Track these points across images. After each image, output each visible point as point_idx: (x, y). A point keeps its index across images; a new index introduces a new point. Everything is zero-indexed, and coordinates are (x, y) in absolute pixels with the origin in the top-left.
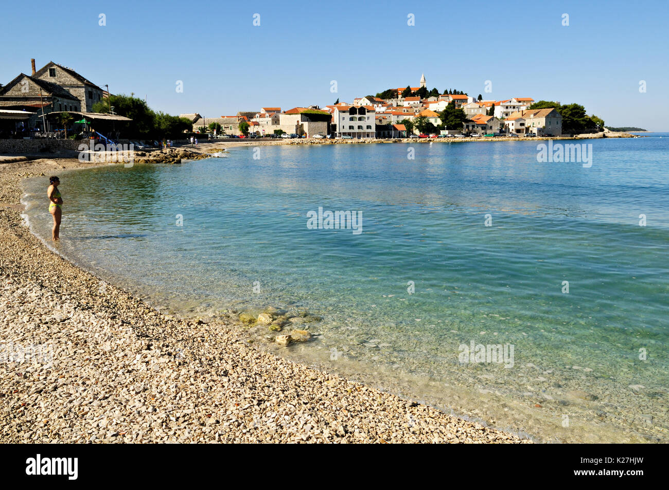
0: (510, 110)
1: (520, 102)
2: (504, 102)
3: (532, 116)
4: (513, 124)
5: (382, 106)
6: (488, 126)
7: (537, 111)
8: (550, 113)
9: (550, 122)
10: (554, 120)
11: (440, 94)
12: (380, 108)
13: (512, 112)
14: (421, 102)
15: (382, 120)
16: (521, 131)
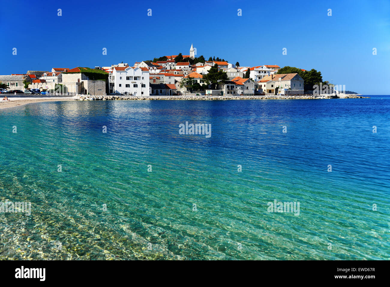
0: (262, 74)
1: (269, 68)
2: (258, 67)
3: (280, 79)
4: (265, 85)
5: (157, 69)
6: (245, 86)
7: (284, 75)
8: (295, 77)
9: (294, 84)
10: (298, 83)
11: (206, 61)
12: (155, 70)
13: (264, 76)
14: (190, 67)
15: (156, 80)
16: (272, 91)
